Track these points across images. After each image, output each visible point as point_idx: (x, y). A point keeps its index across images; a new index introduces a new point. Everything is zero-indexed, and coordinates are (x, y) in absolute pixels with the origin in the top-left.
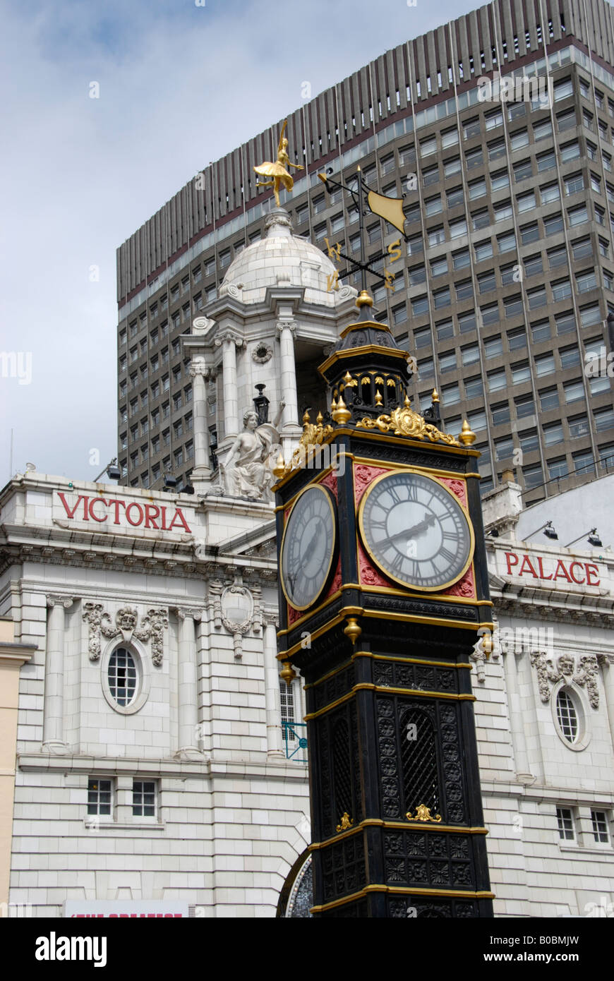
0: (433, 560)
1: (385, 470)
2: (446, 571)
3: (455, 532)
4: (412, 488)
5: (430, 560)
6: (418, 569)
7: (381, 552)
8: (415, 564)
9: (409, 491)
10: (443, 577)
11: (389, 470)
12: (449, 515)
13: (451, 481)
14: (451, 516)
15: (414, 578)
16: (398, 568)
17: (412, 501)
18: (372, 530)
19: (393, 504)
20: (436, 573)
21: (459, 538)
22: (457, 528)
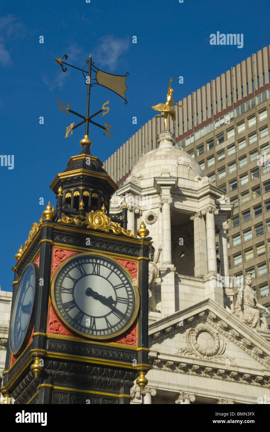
0: (107, 317)
1: (77, 253)
2: (116, 325)
3: (127, 297)
4: (97, 265)
5: (105, 317)
6: (94, 323)
7: (67, 310)
8: (93, 319)
9: (94, 268)
10: (113, 329)
11: (80, 253)
12: (123, 285)
13: (127, 262)
14: (124, 286)
15: (91, 330)
16: (79, 322)
17: (95, 275)
18: (62, 294)
19: (80, 276)
20: (108, 326)
21: (129, 302)
22: (128, 295)
